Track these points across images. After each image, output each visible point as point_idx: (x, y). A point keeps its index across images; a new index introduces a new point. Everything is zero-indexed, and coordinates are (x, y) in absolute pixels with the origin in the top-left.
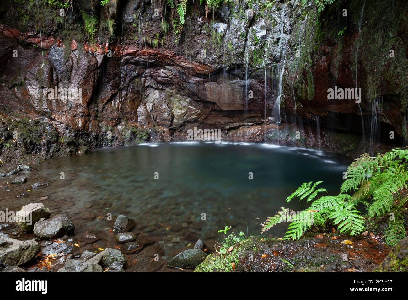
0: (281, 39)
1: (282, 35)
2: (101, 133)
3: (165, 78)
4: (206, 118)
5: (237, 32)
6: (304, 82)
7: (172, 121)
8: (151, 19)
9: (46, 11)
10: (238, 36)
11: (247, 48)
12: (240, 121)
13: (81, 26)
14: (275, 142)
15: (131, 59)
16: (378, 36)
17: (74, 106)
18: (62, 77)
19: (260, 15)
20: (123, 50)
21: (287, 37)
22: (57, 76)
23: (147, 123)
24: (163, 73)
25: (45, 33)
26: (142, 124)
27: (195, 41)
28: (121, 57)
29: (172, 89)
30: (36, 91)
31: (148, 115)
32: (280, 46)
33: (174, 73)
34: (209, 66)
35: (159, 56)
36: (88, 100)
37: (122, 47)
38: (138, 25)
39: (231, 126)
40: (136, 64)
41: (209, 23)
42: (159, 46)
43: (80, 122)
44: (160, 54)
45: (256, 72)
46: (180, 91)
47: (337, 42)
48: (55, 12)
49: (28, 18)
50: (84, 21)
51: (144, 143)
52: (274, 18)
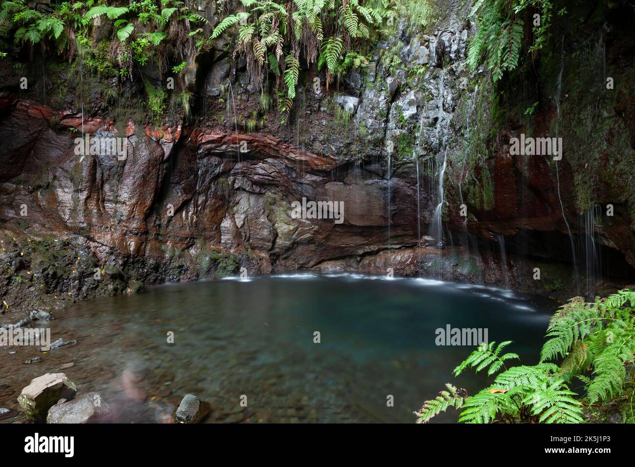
0: (440, 120)
1: (441, 114)
2: (164, 261)
3: (265, 177)
4: (327, 238)
5: (373, 109)
6: (478, 182)
7: (274, 242)
8: (246, 91)
9: (93, 81)
10: (374, 116)
11: (388, 132)
12: (380, 242)
13: (142, 102)
14: (436, 276)
15: (215, 148)
16: (587, 114)
17: (124, 218)
18: (109, 175)
19: (407, 85)
20: (203, 135)
21: (449, 117)
22: (103, 174)
23: (235, 245)
24: (261, 169)
25: (89, 112)
26: (228, 246)
27: (311, 123)
28: (200, 145)
29: (275, 193)
30: (70, 196)
31: (238, 233)
32: (438, 129)
33: (279, 168)
34: (331, 159)
35: (256, 144)
36: (146, 211)
37: (201, 132)
38: (226, 100)
39: (366, 250)
40: (221, 155)
41: (332, 96)
42: (257, 129)
43: (133, 244)
44: (258, 141)
45: (403, 167)
46: (287, 196)
47: (524, 123)
48: (106, 82)
49: (65, 90)
50: (147, 95)
51: (230, 276)
52: (428, 89)
